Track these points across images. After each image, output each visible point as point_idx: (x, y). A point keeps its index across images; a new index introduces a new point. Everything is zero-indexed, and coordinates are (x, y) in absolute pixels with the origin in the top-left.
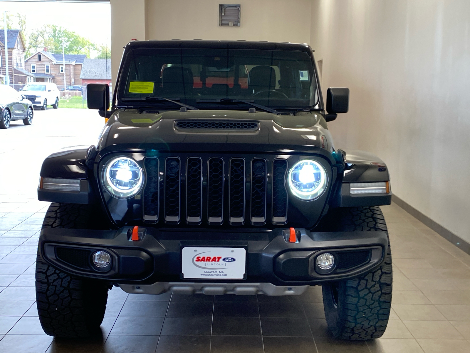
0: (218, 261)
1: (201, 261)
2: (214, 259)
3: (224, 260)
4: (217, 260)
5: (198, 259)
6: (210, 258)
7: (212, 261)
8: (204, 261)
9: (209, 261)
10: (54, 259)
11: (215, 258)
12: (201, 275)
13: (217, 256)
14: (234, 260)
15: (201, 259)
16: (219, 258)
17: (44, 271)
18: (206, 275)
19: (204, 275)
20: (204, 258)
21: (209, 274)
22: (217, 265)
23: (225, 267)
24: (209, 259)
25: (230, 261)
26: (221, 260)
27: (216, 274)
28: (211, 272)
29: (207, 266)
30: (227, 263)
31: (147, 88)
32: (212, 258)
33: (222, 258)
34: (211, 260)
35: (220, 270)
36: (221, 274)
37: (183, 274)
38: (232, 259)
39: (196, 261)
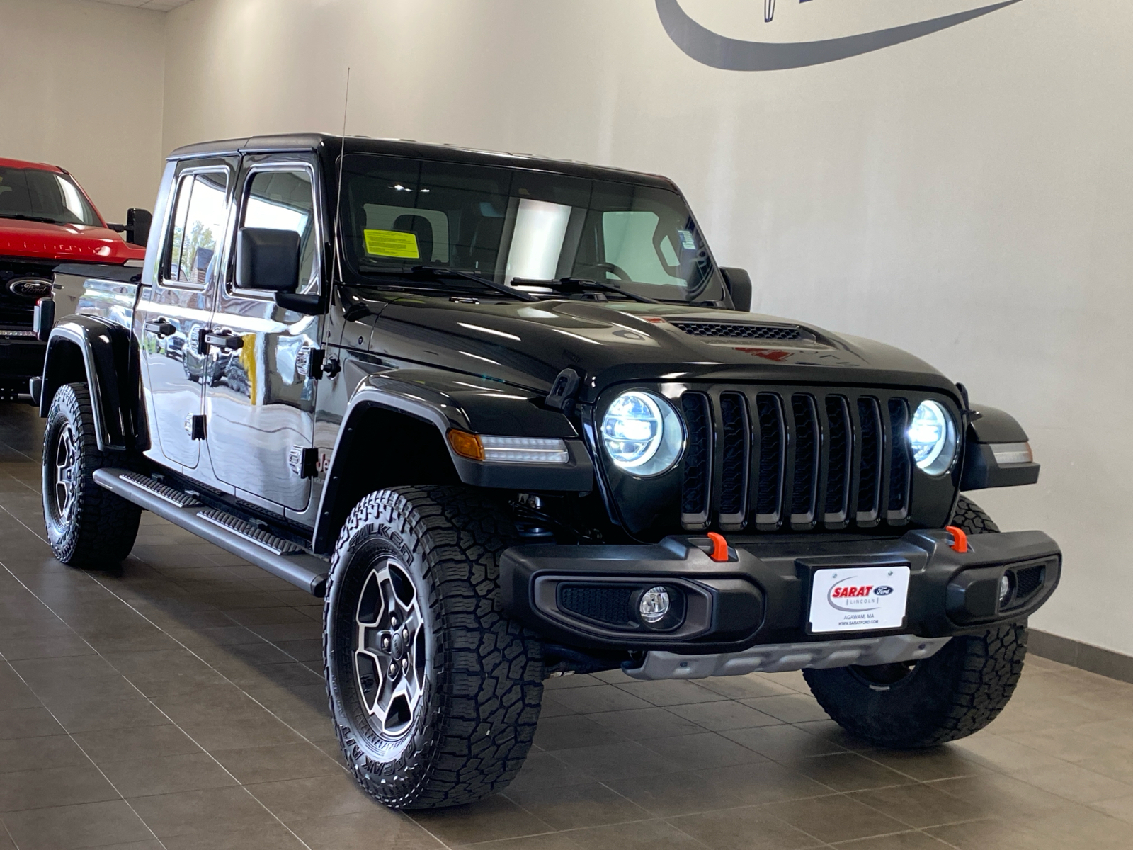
0: (867, 594)
1: (841, 596)
2: (861, 592)
3: (876, 591)
4: (865, 592)
5: (837, 594)
6: (855, 589)
7: (858, 595)
8: (846, 595)
9: (854, 595)
10: (556, 612)
11: (862, 589)
12: (840, 624)
13: (866, 585)
14: (891, 590)
15: (841, 591)
16: (869, 588)
17: (473, 647)
18: (847, 623)
19: (844, 623)
20: (846, 589)
21: (852, 620)
22: (866, 601)
23: (877, 606)
24: (853, 590)
25: (885, 594)
26: (871, 592)
27: (862, 620)
28: (855, 617)
29: (849, 607)
30: (880, 597)
31: (405, 247)
32: (858, 588)
33: (874, 588)
34: (856, 593)
35: (870, 612)
36: (870, 619)
37: (811, 624)
38: (888, 588)
39: (834, 596)
